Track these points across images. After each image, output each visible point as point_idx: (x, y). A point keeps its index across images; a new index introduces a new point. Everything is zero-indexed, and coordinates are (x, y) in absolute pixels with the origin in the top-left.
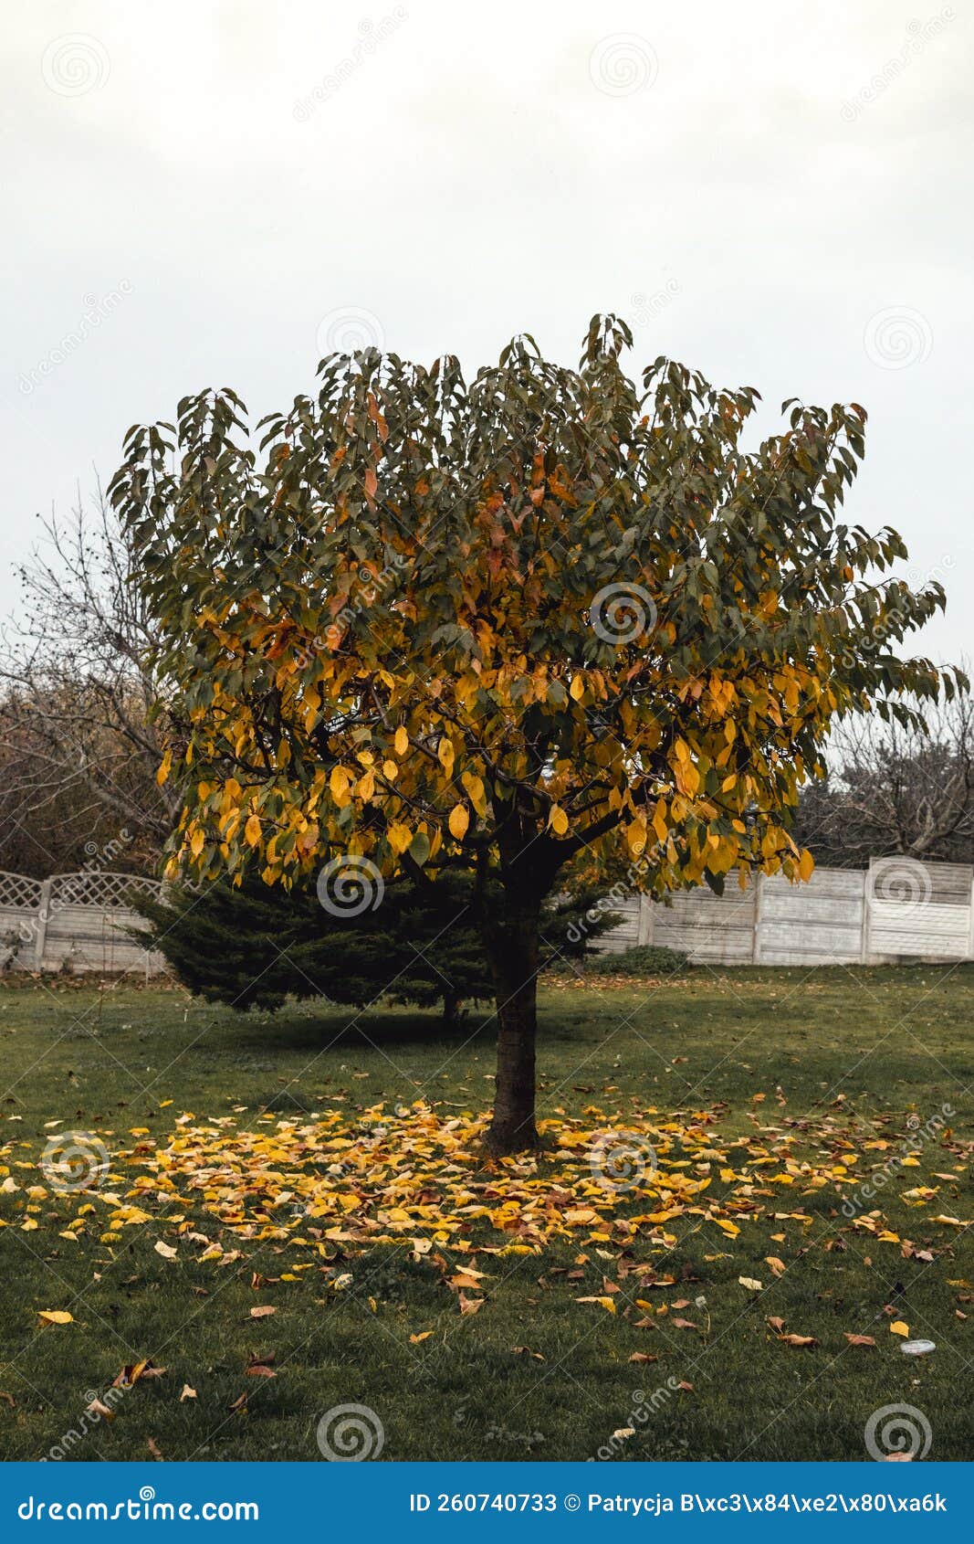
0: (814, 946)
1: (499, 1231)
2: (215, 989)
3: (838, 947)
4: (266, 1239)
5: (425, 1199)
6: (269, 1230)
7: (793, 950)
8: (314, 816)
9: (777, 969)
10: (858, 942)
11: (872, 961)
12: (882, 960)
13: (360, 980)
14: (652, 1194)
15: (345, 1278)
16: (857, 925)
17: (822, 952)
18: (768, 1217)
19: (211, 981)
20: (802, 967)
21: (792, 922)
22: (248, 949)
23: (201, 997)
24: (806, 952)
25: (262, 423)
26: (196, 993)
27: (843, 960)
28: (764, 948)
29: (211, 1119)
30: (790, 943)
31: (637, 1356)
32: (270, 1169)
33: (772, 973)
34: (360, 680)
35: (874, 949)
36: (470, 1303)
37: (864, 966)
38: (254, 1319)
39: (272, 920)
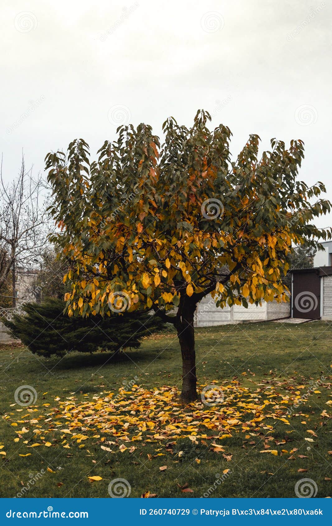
0: (216, 319)
1: (210, 429)
2: (43, 351)
3: (224, 319)
4: (135, 441)
5: (176, 421)
6: (134, 438)
7: (210, 321)
8: (136, 291)
9: (205, 328)
10: (230, 317)
11: (234, 323)
12: (238, 322)
13: (91, 344)
14: (249, 411)
15: (181, 453)
16: (229, 311)
17: (218, 321)
18: (293, 416)
19: (39, 348)
20: (212, 327)
21: (208, 312)
22: (51, 336)
23: (36, 354)
24: (213, 321)
25: (99, 151)
26: (34, 353)
27: (225, 323)
28: (200, 322)
29: (67, 398)
30: (208, 319)
31: (300, 470)
32: (109, 414)
33: (204, 330)
34: (149, 242)
35: (235, 319)
36: (229, 457)
37: (232, 325)
38: (162, 471)
39: (57, 325)
